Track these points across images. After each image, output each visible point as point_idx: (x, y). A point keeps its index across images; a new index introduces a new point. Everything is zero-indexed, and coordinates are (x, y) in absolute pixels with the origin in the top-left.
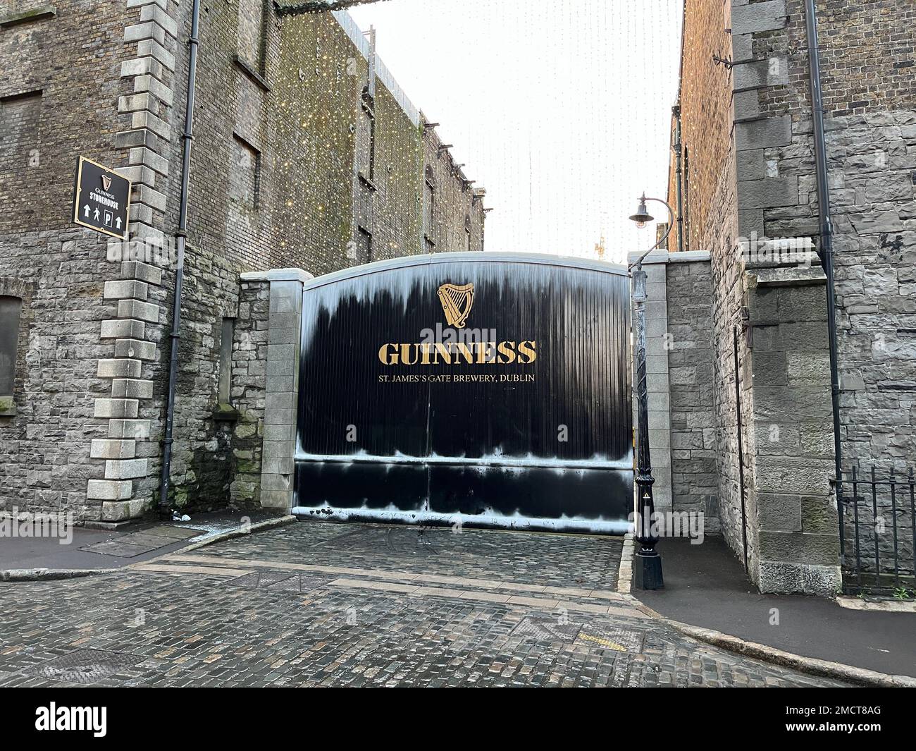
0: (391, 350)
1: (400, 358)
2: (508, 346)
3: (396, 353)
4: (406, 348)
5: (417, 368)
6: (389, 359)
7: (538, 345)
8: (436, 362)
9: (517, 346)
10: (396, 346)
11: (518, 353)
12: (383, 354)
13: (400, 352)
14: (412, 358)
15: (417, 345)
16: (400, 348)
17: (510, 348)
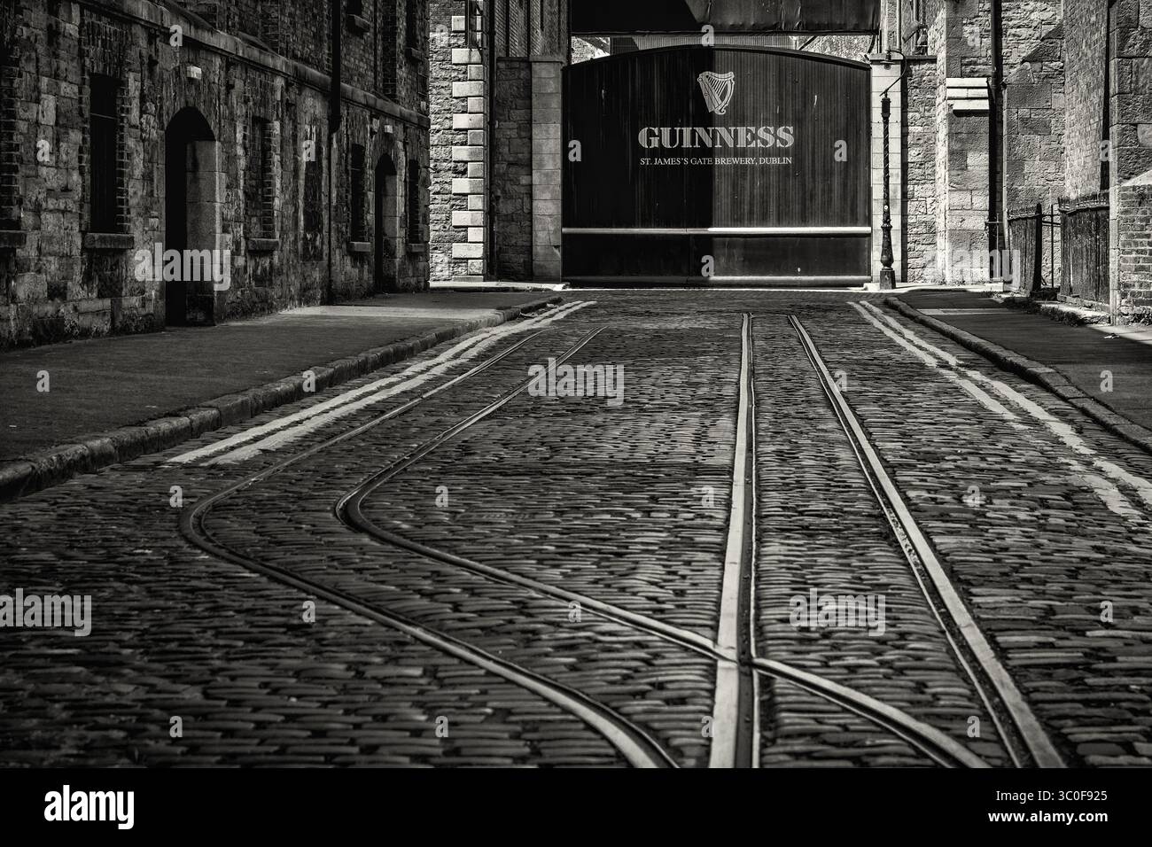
0: (651, 134)
1: (660, 141)
2: (767, 131)
3: (655, 136)
4: (666, 131)
5: (678, 152)
6: (649, 143)
7: (794, 130)
8: (697, 146)
9: (776, 131)
10: (656, 130)
11: (776, 137)
12: (643, 135)
13: (660, 136)
14: (673, 142)
15: (678, 129)
16: (660, 131)
17: (769, 132)
